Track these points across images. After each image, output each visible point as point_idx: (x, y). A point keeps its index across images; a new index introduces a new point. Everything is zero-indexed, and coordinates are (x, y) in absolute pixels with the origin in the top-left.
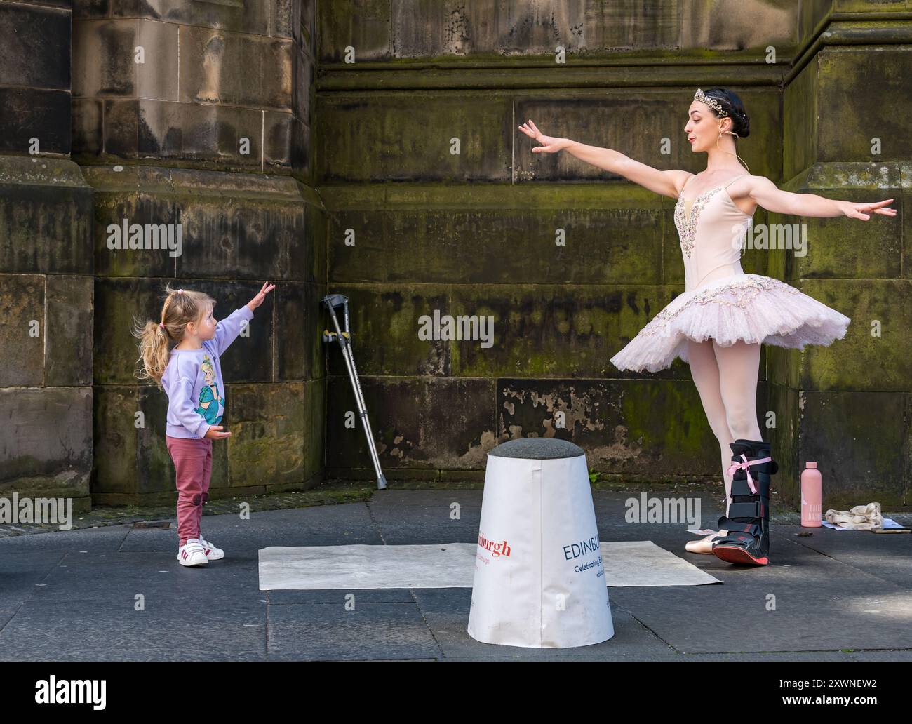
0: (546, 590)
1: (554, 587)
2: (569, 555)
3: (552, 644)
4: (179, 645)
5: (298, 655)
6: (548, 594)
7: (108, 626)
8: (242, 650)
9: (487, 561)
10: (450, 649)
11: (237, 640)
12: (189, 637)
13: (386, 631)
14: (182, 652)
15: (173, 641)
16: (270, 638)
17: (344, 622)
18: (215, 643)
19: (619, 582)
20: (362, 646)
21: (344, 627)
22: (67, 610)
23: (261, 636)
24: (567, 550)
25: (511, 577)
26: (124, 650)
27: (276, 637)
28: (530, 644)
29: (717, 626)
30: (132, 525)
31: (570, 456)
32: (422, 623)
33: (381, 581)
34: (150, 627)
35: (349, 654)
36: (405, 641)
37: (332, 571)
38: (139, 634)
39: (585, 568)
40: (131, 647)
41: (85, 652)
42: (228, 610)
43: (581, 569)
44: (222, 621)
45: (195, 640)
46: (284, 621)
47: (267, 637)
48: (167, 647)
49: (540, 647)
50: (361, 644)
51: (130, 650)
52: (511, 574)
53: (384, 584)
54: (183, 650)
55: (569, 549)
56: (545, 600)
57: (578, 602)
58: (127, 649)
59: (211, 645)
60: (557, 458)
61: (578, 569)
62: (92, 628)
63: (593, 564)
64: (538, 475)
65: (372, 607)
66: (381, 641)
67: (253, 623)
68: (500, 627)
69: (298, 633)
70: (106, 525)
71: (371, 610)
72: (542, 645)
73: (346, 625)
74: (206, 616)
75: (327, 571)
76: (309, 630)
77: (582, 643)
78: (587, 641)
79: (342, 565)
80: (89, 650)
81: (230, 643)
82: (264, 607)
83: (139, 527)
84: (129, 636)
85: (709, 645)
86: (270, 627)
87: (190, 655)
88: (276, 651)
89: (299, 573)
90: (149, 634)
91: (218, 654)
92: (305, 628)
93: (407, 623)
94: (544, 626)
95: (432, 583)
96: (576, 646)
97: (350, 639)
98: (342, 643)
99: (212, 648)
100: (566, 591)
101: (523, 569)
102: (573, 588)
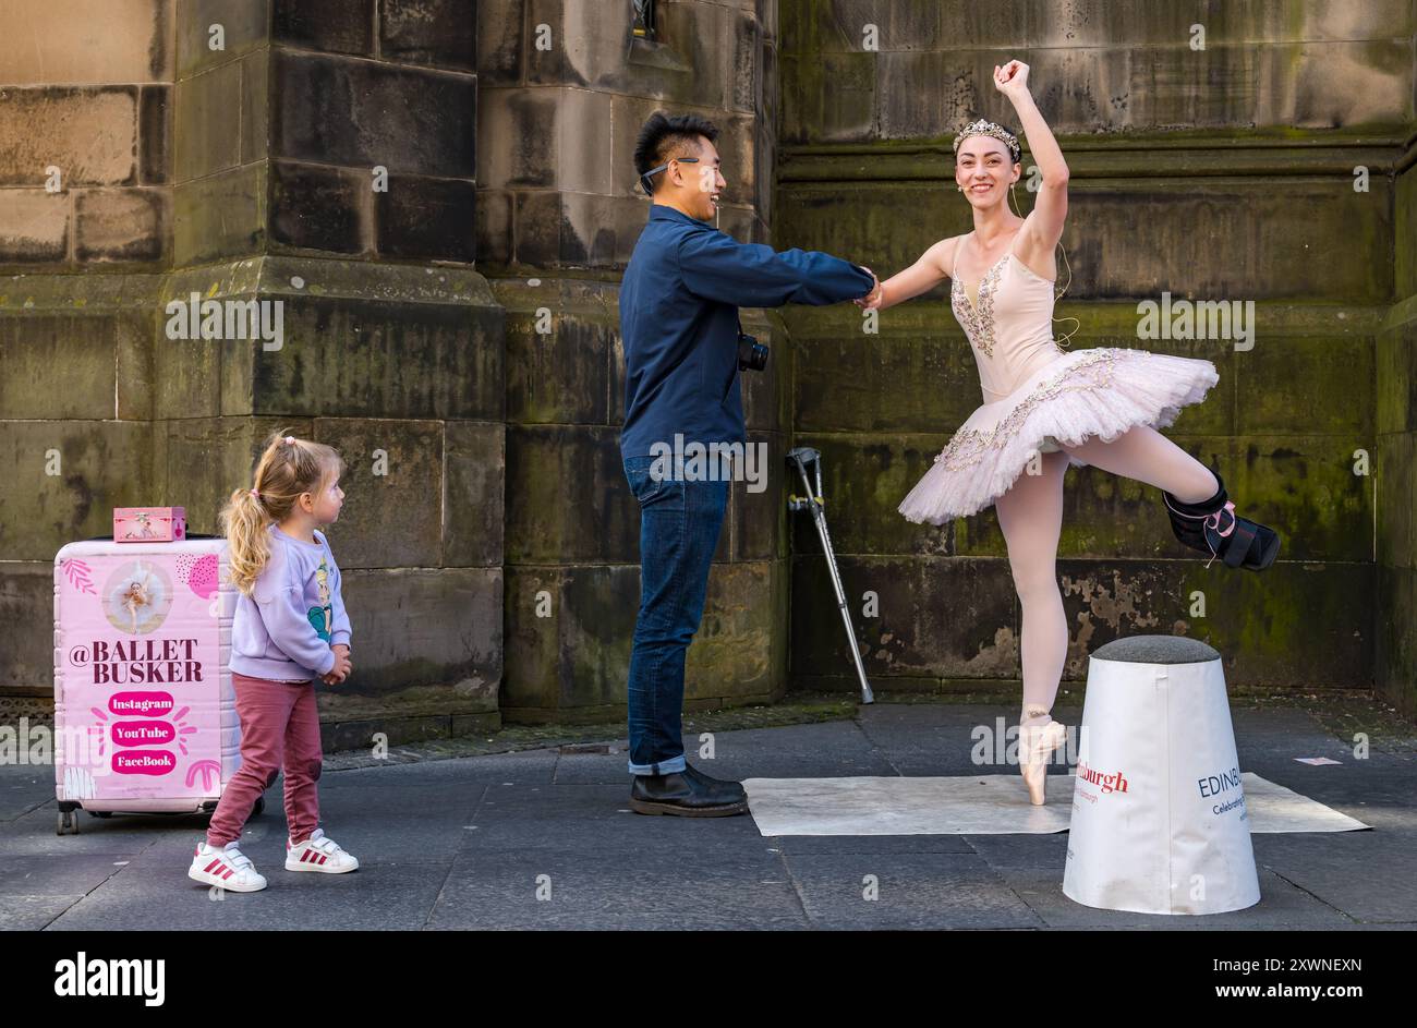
0: (1176, 837)
1: (1187, 834)
2: (1206, 791)
3: (1185, 909)
4: (688, 908)
5: (850, 922)
6: (1179, 843)
7: (582, 882)
8: (774, 916)
9: (1094, 799)
10: (1050, 915)
11: (761, 902)
12: (696, 898)
13: (954, 892)
14: (694, 918)
15: (676, 904)
16: (803, 899)
17: (894, 879)
18: (733, 906)
20: (931, 912)
21: (896, 885)
22: (518, 861)
23: (791, 897)
24: (1203, 784)
25: (1128, 819)
26: (617, 915)
27: (810, 897)
28: (1156, 909)
30: (558, 749)
31: (1206, 660)
32: (998, 880)
33: (918, 824)
34: (638, 884)
35: (918, 922)
36: (985, 904)
37: (848, 811)
38: (627, 892)
39: (1226, 808)
40: (625, 911)
41: (566, 917)
42: (732, 862)
43: (1221, 809)
44: (732, 877)
45: (705, 901)
46: (813, 877)
47: (799, 898)
49: (1169, 913)
50: (929, 909)
51: (625, 915)
52: (1128, 816)
53: (924, 828)
54: (694, 915)
55: (1206, 783)
56: (1174, 851)
57: (1218, 853)
58: (620, 913)
59: (729, 908)
60: (1185, 662)
61: (1217, 810)
62: (562, 885)
63: (1237, 803)
64: (1163, 685)
65: (922, 859)
66: (952, 905)
67: (773, 879)
68: (1115, 887)
69: (839, 893)
70: (525, 749)
71: (920, 862)
72: (1172, 910)
73: (898, 882)
74: (705, 870)
75: (841, 811)
76: (851, 889)
77: (1225, 907)
79: (857, 803)
80: (568, 914)
81: (754, 906)
82: (776, 858)
83: (569, 752)
84: (616, 896)
86: (798, 886)
87: (707, 921)
88: (819, 918)
89: (805, 814)
90: (641, 894)
91: (744, 920)
92: (844, 887)
93: (978, 881)
94: (1174, 886)
95: (986, 827)
96: (1217, 912)
97: (911, 902)
98: (903, 907)
99: (733, 913)
100: (1202, 839)
101: (1144, 810)
102: (1212, 835)
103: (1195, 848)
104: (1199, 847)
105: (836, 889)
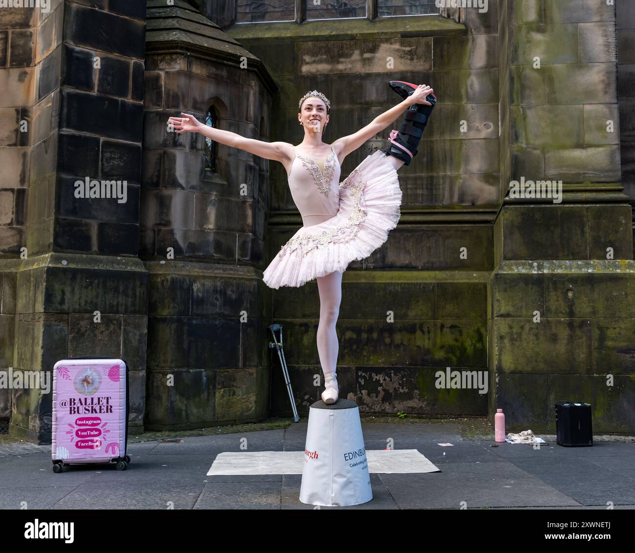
0: (335, 476)
1: (339, 475)
2: (347, 458)
3: (337, 504)
6: (336, 479)
7: (120, 494)
8: (180, 508)
9: (307, 462)
10: (286, 506)
11: (181, 502)
13: (258, 497)
16: (198, 501)
17: (240, 492)
19: (389, 471)
22: (104, 486)
23: (195, 499)
24: (346, 455)
25: (318, 470)
27: (202, 500)
28: (327, 504)
29: (426, 494)
30: (161, 441)
32: (279, 493)
33: (270, 470)
34: (141, 495)
36: (265, 502)
37: (249, 465)
39: (355, 465)
42: (185, 486)
43: (353, 465)
44: (179, 492)
46: (210, 492)
47: (197, 499)
48: (144, 506)
49: (331, 506)
50: (242, 504)
52: (318, 468)
53: (271, 472)
55: (347, 455)
56: (334, 482)
57: (351, 482)
60: (342, 409)
61: (351, 466)
63: (360, 463)
64: (332, 418)
65: (258, 485)
66: (253, 502)
67: (194, 493)
68: (312, 496)
70: (148, 441)
71: (256, 486)
72: (332, 504)
74: (172, 489)
75: (246, 465)
77: (353, 503)
78: (355, 503)
79: (255, 462)
82: (204, 484)
83: (165, 442)
85: (417, 504)
86: (202, 495)
89: (231, 466)
92: (219, 496)
93: (271, 493)
94: (333, 495)
96: (350, 505)
97: (238, 501)
98: (233, 504)
100: (344, 476)
101: (323, 465)
102: (349, 475)
103: (342, 480)
104: (344, 480)
105: (214, 497)
